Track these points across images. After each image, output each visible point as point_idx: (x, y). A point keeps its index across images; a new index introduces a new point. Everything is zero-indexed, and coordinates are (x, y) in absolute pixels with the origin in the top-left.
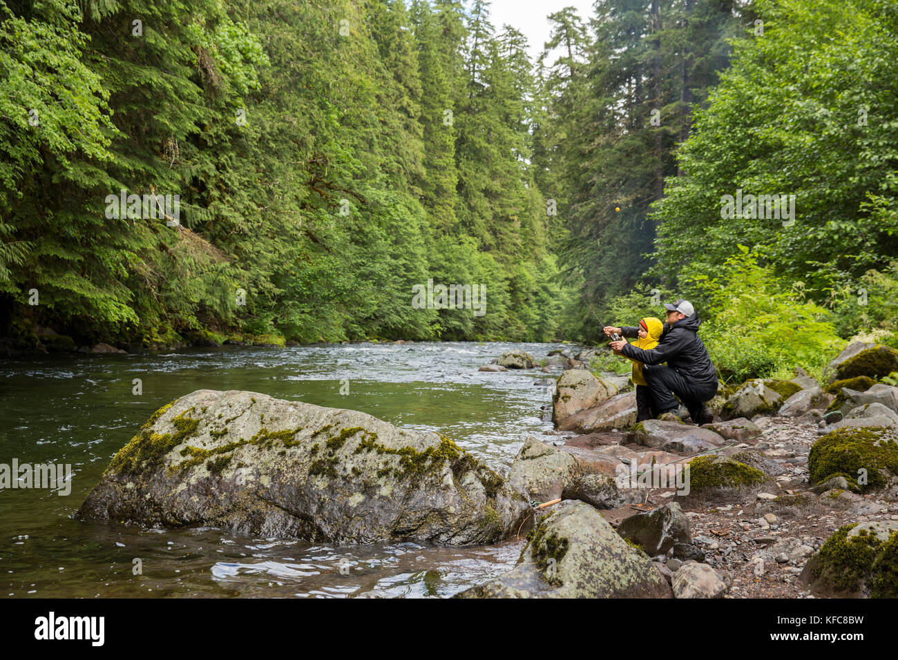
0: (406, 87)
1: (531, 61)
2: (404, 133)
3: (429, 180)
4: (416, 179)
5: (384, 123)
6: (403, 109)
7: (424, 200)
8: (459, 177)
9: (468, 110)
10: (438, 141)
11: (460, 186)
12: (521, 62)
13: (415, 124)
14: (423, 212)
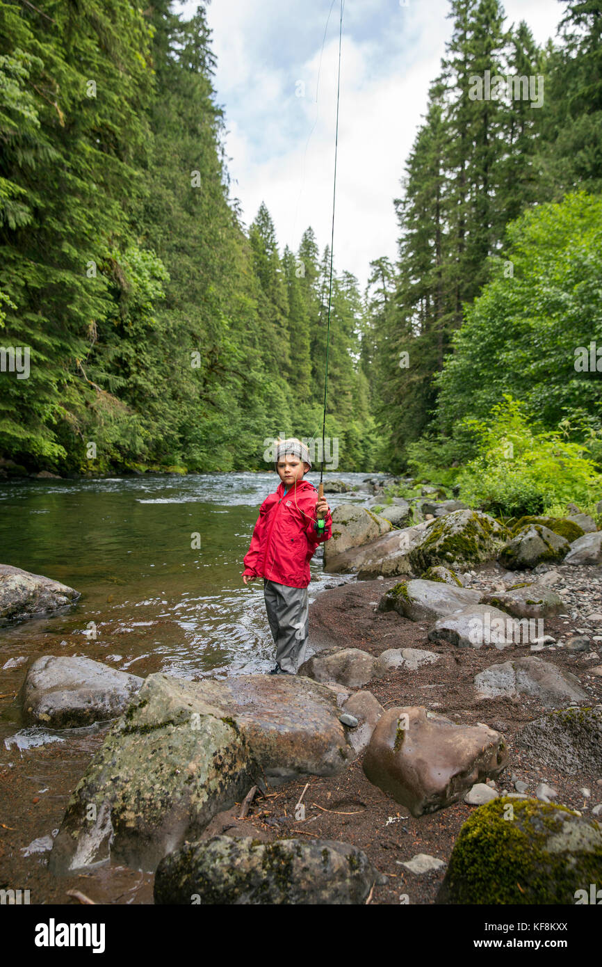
0: (279, 306)
1: (360, 294)
2: (277, 337)
3: (293, 367)
4: (284, 367)
5: (264, 330)
6: (277, 322)
7: (290, 381)
8: (313, 366)
9: (320, 323)
10: (299, 343)
11: (314, 372)
12: (354, 294)
13: (285, 331)
14: (288, 388)
